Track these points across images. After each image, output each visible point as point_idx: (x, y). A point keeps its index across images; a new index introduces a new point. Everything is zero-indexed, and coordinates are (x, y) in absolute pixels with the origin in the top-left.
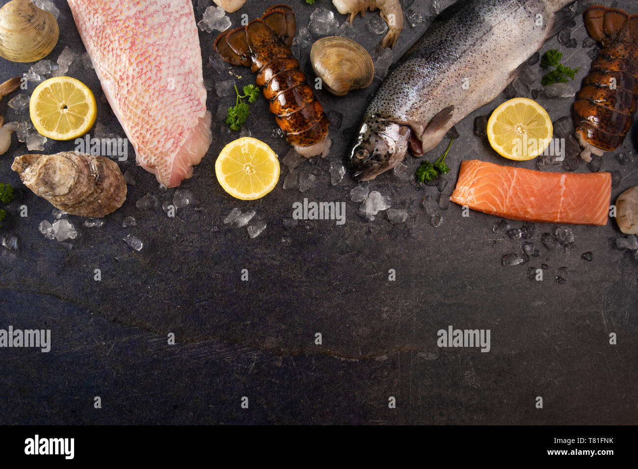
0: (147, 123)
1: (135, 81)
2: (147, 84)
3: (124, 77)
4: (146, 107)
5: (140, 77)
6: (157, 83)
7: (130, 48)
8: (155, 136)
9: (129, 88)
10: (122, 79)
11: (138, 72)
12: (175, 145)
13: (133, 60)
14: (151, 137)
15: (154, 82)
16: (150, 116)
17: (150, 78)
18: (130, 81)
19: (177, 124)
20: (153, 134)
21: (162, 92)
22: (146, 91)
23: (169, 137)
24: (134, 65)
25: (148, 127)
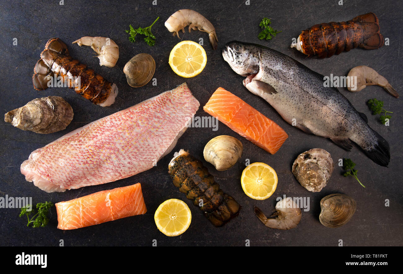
0: (54, 157)
1: (78, 149)
2: (76, 156)
3: (81, 143)
4: (63, 156)
5: (80, 152)
6: (77, 162)
7: (97, 146)
8: (47, 161)
9: (74, 146)
10: (79, 141)
11: (83, 151)
12: (41, 173)
13: (90, 148)
14: (46, 159)
15: (78, 161)
16: (58, 158)
17: (79, 158)
18: (78, 146)
19: (54, 174)
20: (48, 160)
21: (72, 165)
22: (72, 156)
23: (46, 169)
24: (86, 149)
25: (52, 157)
